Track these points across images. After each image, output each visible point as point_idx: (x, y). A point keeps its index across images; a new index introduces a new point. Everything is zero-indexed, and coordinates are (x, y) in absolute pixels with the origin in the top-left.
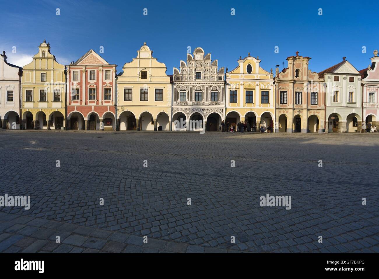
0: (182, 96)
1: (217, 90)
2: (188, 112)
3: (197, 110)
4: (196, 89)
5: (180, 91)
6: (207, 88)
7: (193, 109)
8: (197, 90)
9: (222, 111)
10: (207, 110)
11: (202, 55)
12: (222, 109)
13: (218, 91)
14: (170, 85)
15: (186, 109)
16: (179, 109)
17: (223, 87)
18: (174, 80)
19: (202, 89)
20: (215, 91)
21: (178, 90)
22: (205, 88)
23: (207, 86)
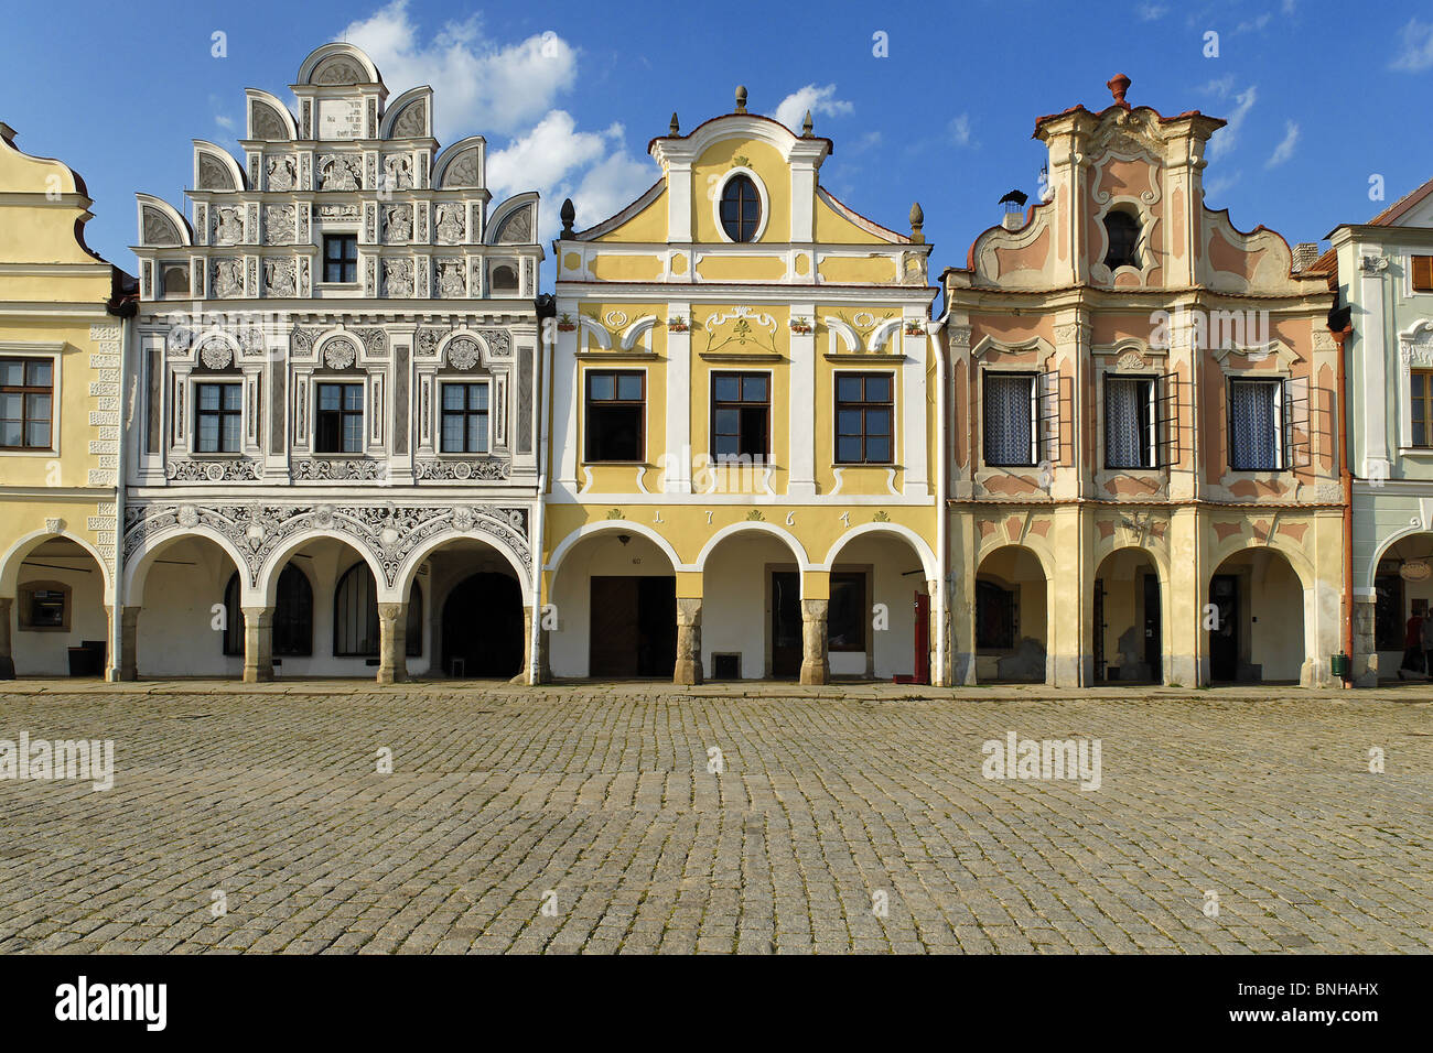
0: (209, 413)
1: (479, 368)
2: (255, 532)
3: (324, 519)
4: (314, 359)
5: (195, 372)
6: (402, 353)
7: (297, 512)
8: (325, 369)
9: (525, 525)
10: (401, 523)
11: (364, 101)
12: (524, 512)
13: (486, 372)
14: (118, 333)
15: (241, 512)
16: (187, 511)
17: (532, 342)
18: (148, 293)
19: (363, 358)
20: (463, 372)
21: (180, 365)
22: (384, 353)
23: (406, 340)
